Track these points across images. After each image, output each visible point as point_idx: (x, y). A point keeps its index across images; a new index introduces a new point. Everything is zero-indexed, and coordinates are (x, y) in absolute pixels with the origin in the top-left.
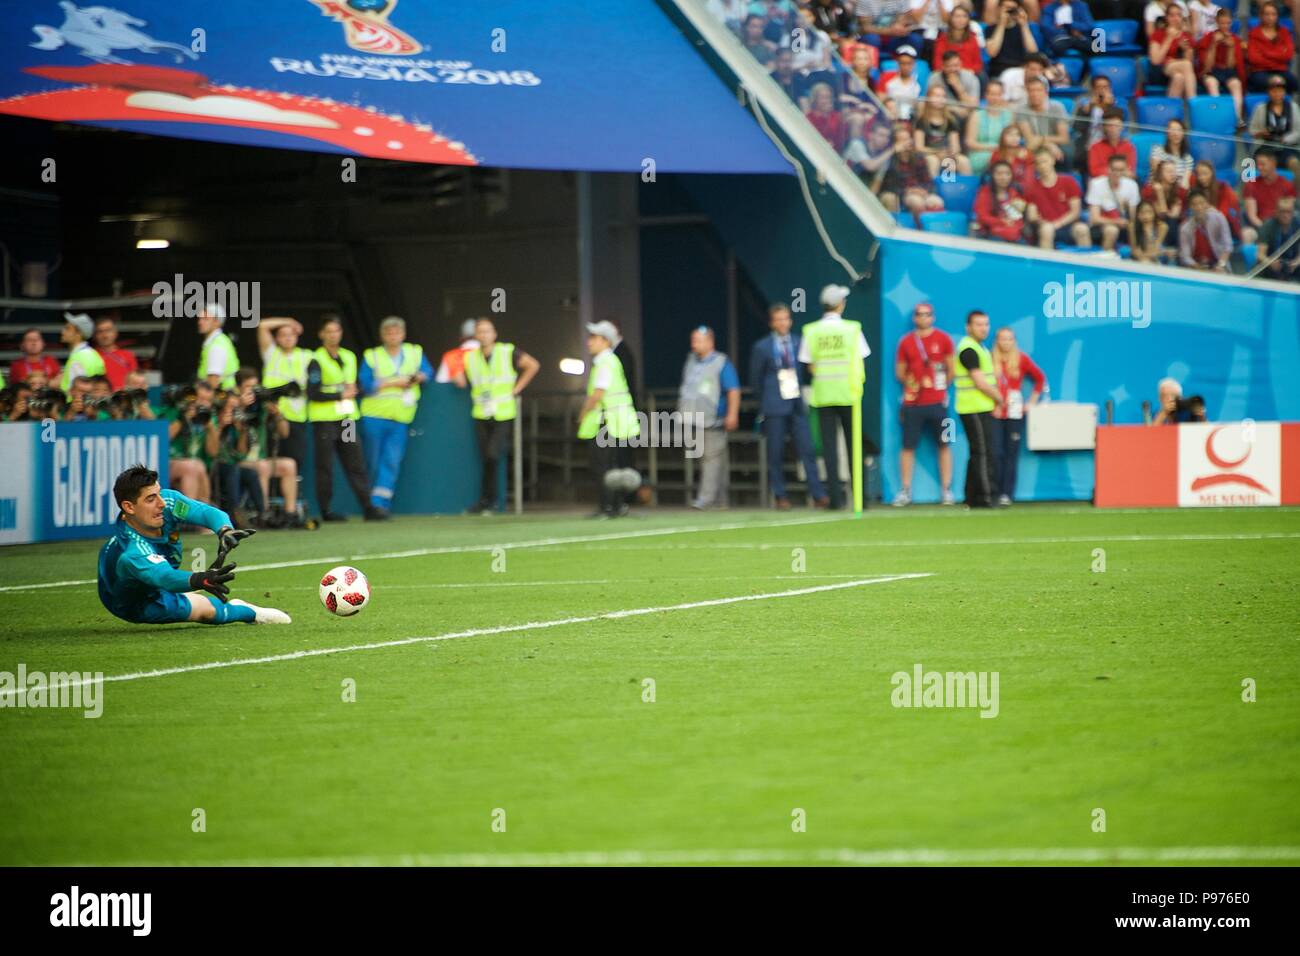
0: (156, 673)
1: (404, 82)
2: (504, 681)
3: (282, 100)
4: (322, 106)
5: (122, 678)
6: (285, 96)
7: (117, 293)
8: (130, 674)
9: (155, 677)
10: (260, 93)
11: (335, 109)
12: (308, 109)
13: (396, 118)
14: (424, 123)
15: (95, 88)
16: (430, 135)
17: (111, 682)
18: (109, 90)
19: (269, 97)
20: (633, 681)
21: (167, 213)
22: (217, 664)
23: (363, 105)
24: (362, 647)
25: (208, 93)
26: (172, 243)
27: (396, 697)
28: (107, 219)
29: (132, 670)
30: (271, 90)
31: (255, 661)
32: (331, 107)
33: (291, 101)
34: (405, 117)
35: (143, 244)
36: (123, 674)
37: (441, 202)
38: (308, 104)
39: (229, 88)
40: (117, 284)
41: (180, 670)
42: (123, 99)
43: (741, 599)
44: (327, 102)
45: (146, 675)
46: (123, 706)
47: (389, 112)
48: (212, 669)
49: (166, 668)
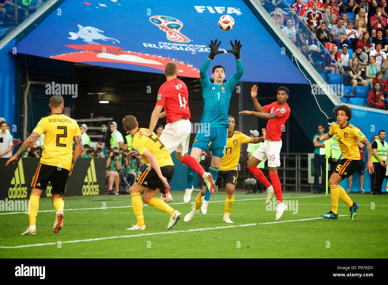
0: (97, 239)
1: (185, 51)
2: (207, 245)
3: (146, 56)
4: (158, 58)
5: (86, 240)
6: (147, 55)
7: (92, 118)
8: (88, 239)
9: (96, 241)
10: (139, 54)
11: (162, 59)
12: (154, 59)
13: (182, 62)
14: (190, 64)
15: (87, 52)
16: (192, 68)
17: (82, 242)
18: (92, 52)
19: (141, 55)
20: (248, 247)
21: (109, 92)
22: (116, 237)
23: (171, 58)
24: (162, 233)
25: (123, 53)
26: (110, 102)
27: (172, 250)
28: (89, 94)
29: (89, 238)
30: (142, 53)
31: (128, 236)
32: (161, 58)
33: (149, 56)
34: (184, 62)
35: (101, 102)
36: (87, 239)
37: (195, 90)
38: (154, 57)
39: (129, 52)
40: (92, 114)
41: (104, 239)
42: (96, 55)
43: (286, 221)
44: (160, 57)
45: (94, 240)
46: (86, 250)
47: (179, 60)
48: (114, 239)
49: (100, 238)
